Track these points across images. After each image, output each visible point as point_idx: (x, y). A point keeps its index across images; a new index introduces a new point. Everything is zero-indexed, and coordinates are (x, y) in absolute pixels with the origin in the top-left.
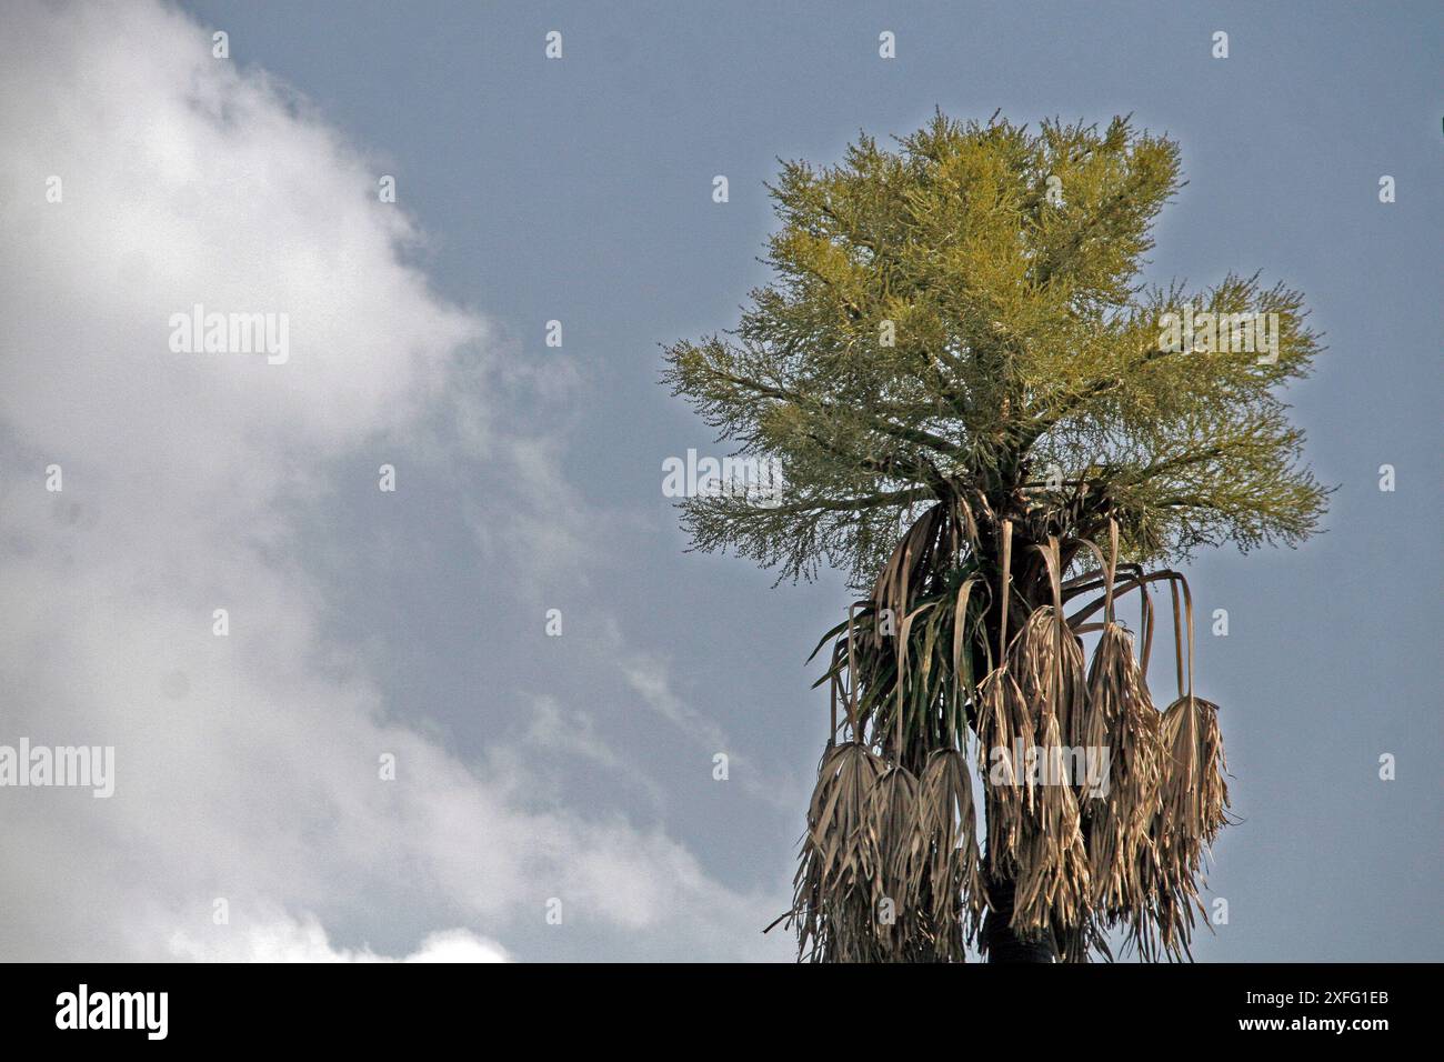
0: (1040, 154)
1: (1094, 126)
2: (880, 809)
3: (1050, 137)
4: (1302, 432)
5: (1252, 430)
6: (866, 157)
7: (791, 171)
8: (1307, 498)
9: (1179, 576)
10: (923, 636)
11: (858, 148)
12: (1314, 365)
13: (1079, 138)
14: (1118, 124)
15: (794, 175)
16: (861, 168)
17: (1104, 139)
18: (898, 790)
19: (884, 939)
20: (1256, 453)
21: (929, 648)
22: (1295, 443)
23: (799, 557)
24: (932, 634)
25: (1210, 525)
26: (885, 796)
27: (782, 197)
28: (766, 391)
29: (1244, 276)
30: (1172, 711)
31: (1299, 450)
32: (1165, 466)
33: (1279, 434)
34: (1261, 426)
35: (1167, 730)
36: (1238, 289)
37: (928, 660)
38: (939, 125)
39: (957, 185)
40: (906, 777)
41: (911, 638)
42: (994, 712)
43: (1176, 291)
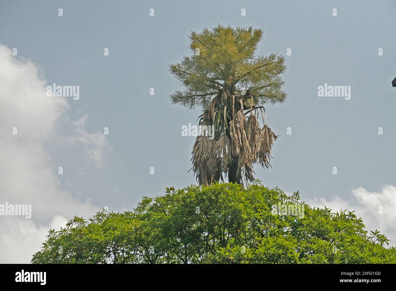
0: (237, 33)
1: (246, 28)
2: (210, 146)
3: (238, 30)
4: (284, 82)
5: (276, 81)
6: (206, 32)
7: (193, 33)
8: (284, 96)
9: (263, 107)
10: (218, 116)
11: (205, 30)
12: (285, 71)
13: (243, 30)
14: (250, 28)
15: (194, 34)
16: (205, 34)
17: (248, 31)
18: (213, 143)
19: (211, 169)
20: (277, 85)
21: (219, 118)
22: (283, 84)
23: (192, 105)
24: (219, 116)
25: (267, 100)
26: (211, 144)
27: (191, 38)
28: (187, 73)
29: (275, 53)
30: (263, 129)
31: (284, 85)
32: (260, 88)
33: (281, 82)
34: (277, 81)
35: (262, 133)
36: (273, 56)
37: (219, 120)
38: (219, 26)
39: (224, 35)
40: (215, 141)
41: (215, 116)
42: (233, 127)
43: (262, 56)
